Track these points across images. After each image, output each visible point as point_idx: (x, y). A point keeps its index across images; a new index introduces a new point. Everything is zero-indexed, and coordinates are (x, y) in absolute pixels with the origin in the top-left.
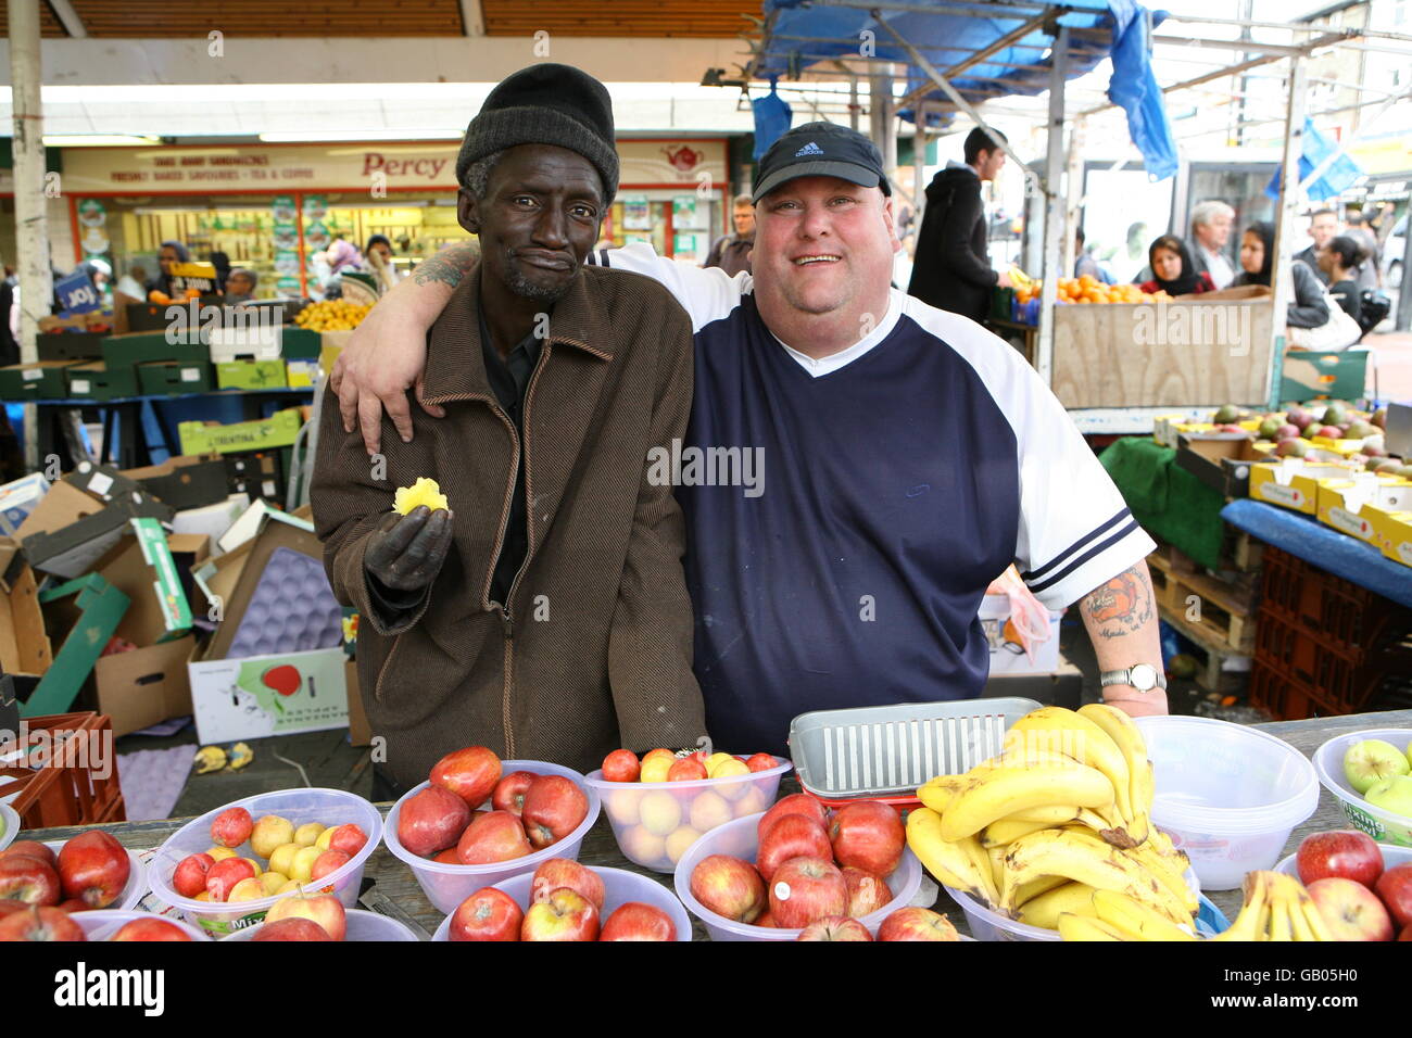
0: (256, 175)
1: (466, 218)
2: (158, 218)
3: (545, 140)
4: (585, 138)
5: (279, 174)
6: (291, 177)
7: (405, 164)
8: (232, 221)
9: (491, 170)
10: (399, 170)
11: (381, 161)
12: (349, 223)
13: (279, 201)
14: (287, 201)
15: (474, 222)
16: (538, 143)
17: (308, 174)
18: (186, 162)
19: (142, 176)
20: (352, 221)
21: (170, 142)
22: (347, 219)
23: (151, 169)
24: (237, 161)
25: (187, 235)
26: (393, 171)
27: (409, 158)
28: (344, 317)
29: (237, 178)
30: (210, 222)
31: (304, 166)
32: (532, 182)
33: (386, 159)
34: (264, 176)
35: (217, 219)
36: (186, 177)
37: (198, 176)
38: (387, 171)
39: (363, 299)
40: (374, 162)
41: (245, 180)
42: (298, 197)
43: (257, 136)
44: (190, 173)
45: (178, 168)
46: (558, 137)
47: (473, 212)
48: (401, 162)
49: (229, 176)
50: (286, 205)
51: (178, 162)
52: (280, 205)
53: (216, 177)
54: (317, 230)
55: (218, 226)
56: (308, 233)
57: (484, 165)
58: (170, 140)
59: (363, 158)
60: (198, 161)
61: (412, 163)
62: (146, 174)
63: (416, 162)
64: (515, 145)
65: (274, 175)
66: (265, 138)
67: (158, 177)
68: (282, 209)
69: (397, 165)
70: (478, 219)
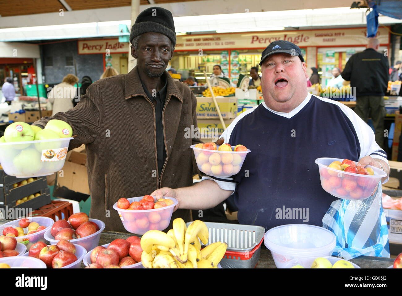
0: (217, 44)
1: (134, 54)
2: (190, 58)
3: (152, 31)
4: (163, 29)
5: (224, 43)
6: (227, 44)
7: (266, 39)
8: (212, 59)
9: (138, 40)
10: (264, 41)
11: (258, 38)
12: (250, 60)
13: (223, 52)
14: (226, 52)
15: (136, 55)
16: (150, 32)
17: (233, 43)
18: (195, 40)
19: (182, 45)
20: (252, 59)
21: (189, 34)
22: (250, 58)
23: (185, 43)
24: (211, 39)
25: (198, 64)
26: (261, 42)
27: (267, 37)
28: (218, 92)
29: (211, 45)
30: (206, 60)
31: (232, 41)
32: (149, 43)
33: (259, 37)
34: (219, 44)
35: (208, 58)
36: (195, 45)
37: (198, 45)
38: (260, 42)
39: (225, 86)
40: (255, 39)
41: (213, 46)
42: (229, 51)
43: (215, 31)
44: (196, 44)
45: (193, 42)
46: (155, 30)
47: (135, 52)
48: (264, 38)
49: (208, 44)
50: (225, 54)
51: (193, 40)
52: (223, 54)
53: (204, 45)
54: (235, 62)
55: (208, 61)
56: (232, 64)
57: (136, 39)
58: (189, 33)
59: (252, 37)
60: (199, 40)
61: (268, 39)
62: (183, 44)
63: (269, 38)
64: (144, 33)
65: (222, 44)
66: (218, 32)
67: (187, 45)
68: (224, 55)
69: (263, 39)
70: (136, 54)
